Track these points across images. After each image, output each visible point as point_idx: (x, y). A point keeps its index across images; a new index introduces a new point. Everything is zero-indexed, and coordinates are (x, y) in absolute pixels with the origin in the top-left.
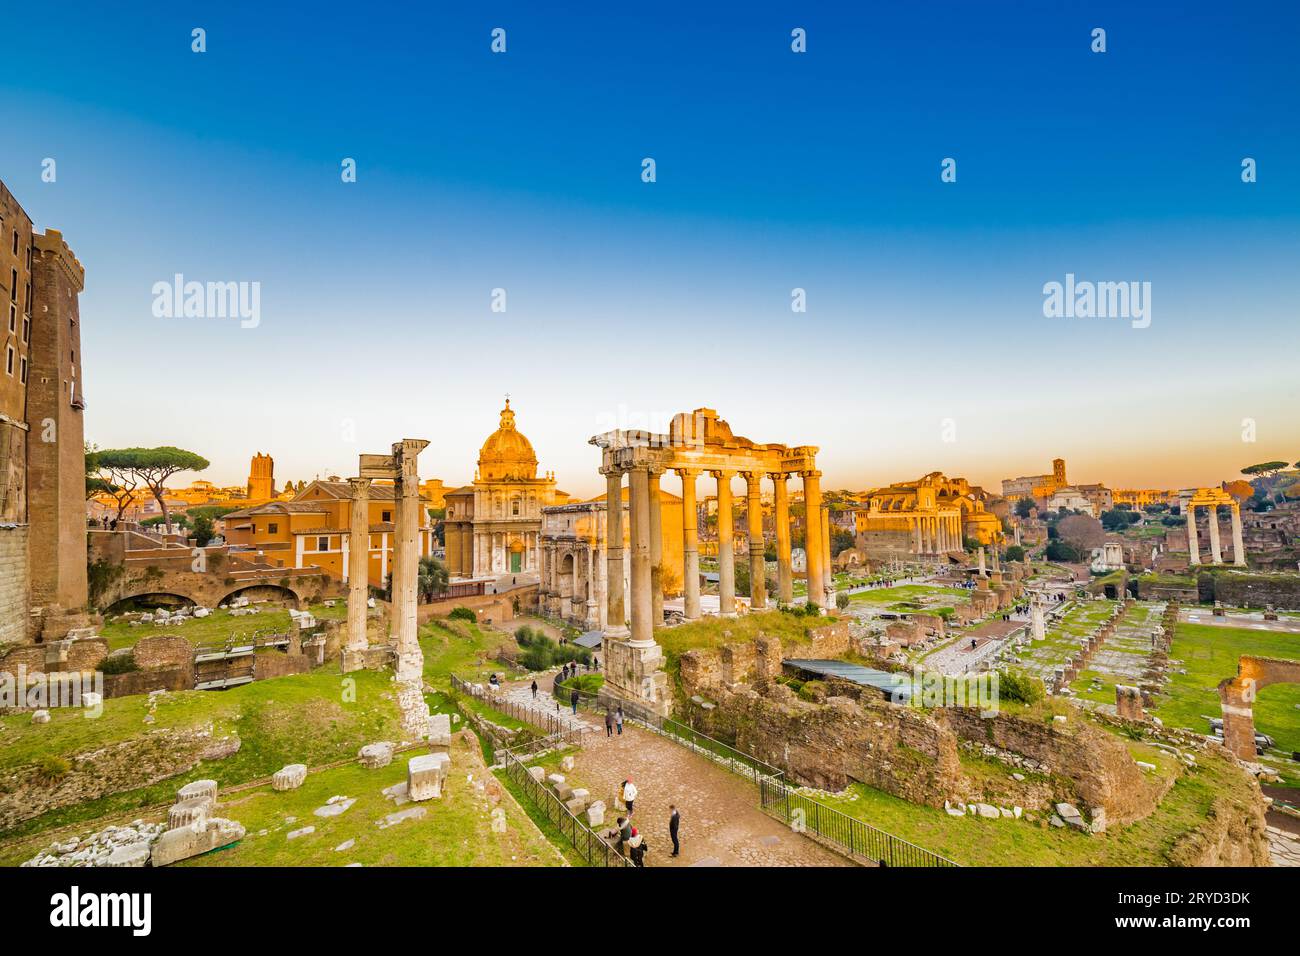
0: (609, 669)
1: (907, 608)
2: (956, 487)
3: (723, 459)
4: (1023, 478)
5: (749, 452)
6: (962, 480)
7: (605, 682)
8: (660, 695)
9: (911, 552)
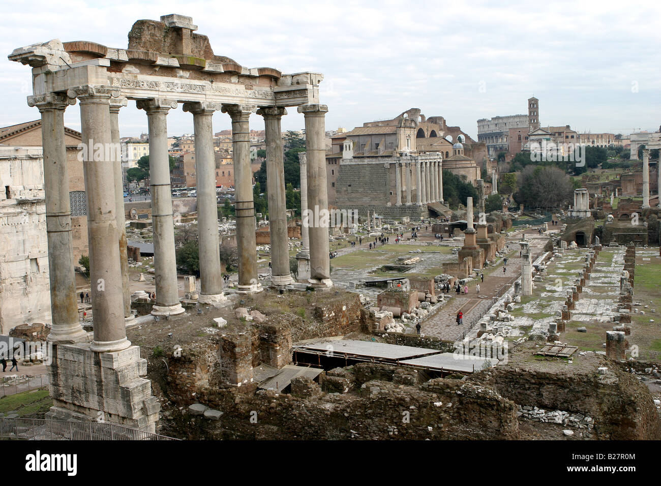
0: (61, 383)
1: (391, 272)
2: (435, 128)
3: (203, 87)
4: (498, 118)
5: (234, 79)
6: (441, 118)
7: (55, 402)
8: (144, 410)
9: (389, 204)
